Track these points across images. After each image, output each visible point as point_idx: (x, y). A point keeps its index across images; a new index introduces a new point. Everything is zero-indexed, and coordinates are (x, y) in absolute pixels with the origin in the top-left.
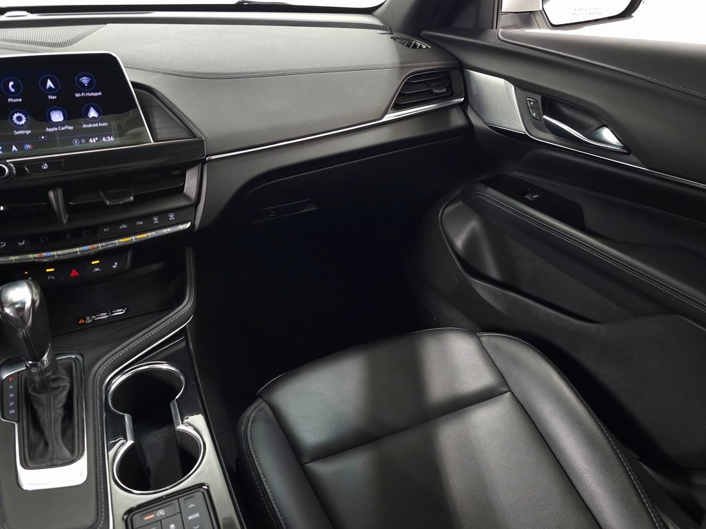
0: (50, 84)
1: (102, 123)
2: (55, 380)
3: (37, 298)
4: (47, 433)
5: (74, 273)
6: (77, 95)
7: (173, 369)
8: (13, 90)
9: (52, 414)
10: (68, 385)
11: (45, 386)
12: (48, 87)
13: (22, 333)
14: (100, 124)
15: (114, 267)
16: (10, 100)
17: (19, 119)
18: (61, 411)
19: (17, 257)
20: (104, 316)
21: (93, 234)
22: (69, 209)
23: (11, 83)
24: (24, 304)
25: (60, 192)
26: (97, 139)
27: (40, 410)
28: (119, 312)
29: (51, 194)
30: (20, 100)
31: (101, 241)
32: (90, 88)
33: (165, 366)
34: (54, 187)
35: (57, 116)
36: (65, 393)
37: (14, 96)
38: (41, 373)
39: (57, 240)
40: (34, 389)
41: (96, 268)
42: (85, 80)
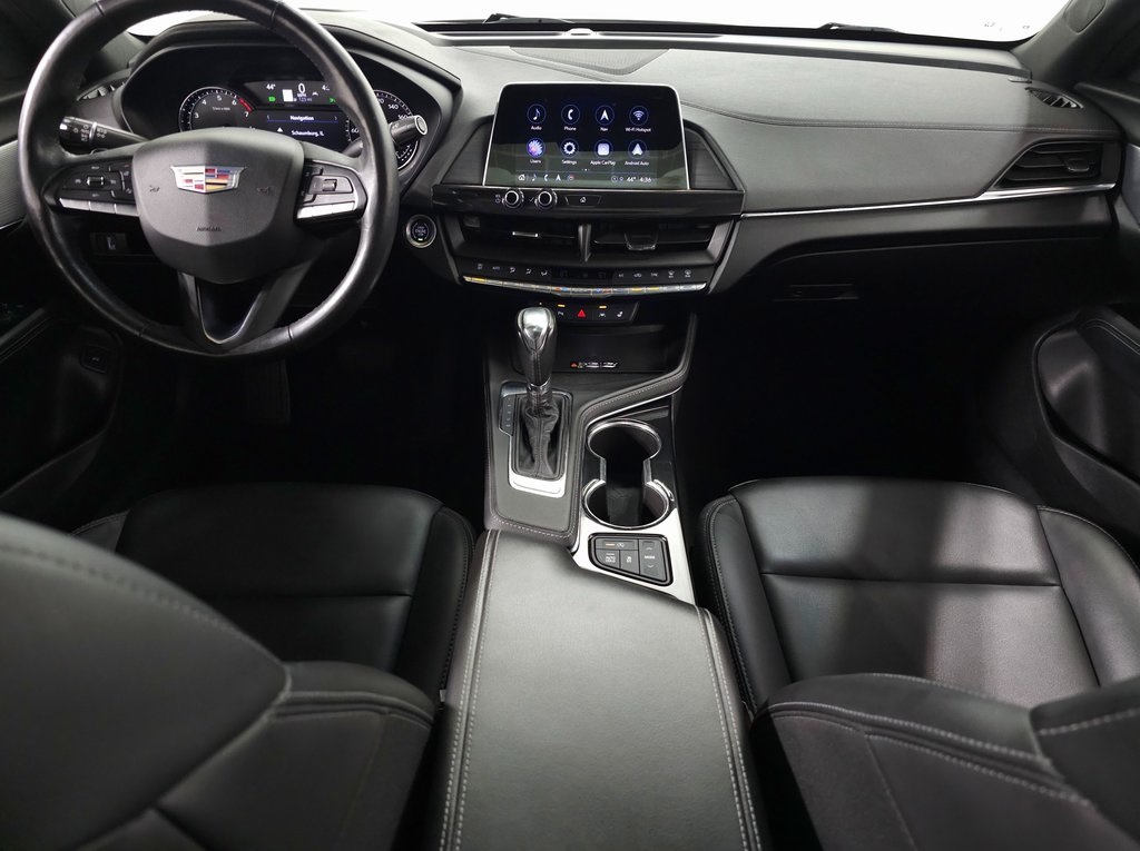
0: (605, 115)
1: (644, 161)
2: (548, 408)
3: (552, 327)
4: (535, 452)
5: (582, 314)
6: (628, 129)
7: (653, 432)
8: (570, 118)
9: (540, 437)
10: (557, 416)
11: (539, 411)
12: (603, 117)
13: (534, 356)
14: (641, 163)
15: (619, 316)
16: (566, 128)
17: (570, 148)
18: (548, 436)
19: (538, 287)
20: (595, 365)
21: (606, 277)
22: (594, 248)
23: (571, 111)
24: (541, 329)
25: (589, 227)
26: (635, 178)
27: (531, 431)
28: (610, 365)
29: (581, 229)
30: (575, 129)
31: (614, 286)
32: (641, 123)
33: (645, 427)
34: (584, 222)
35: (604, 149)
36: (554, 423)
37: (570, 124)
38: (539, 398)
39: (574, 278)
40: (529, 411)
41: (603, 313)
42: (639, 114)
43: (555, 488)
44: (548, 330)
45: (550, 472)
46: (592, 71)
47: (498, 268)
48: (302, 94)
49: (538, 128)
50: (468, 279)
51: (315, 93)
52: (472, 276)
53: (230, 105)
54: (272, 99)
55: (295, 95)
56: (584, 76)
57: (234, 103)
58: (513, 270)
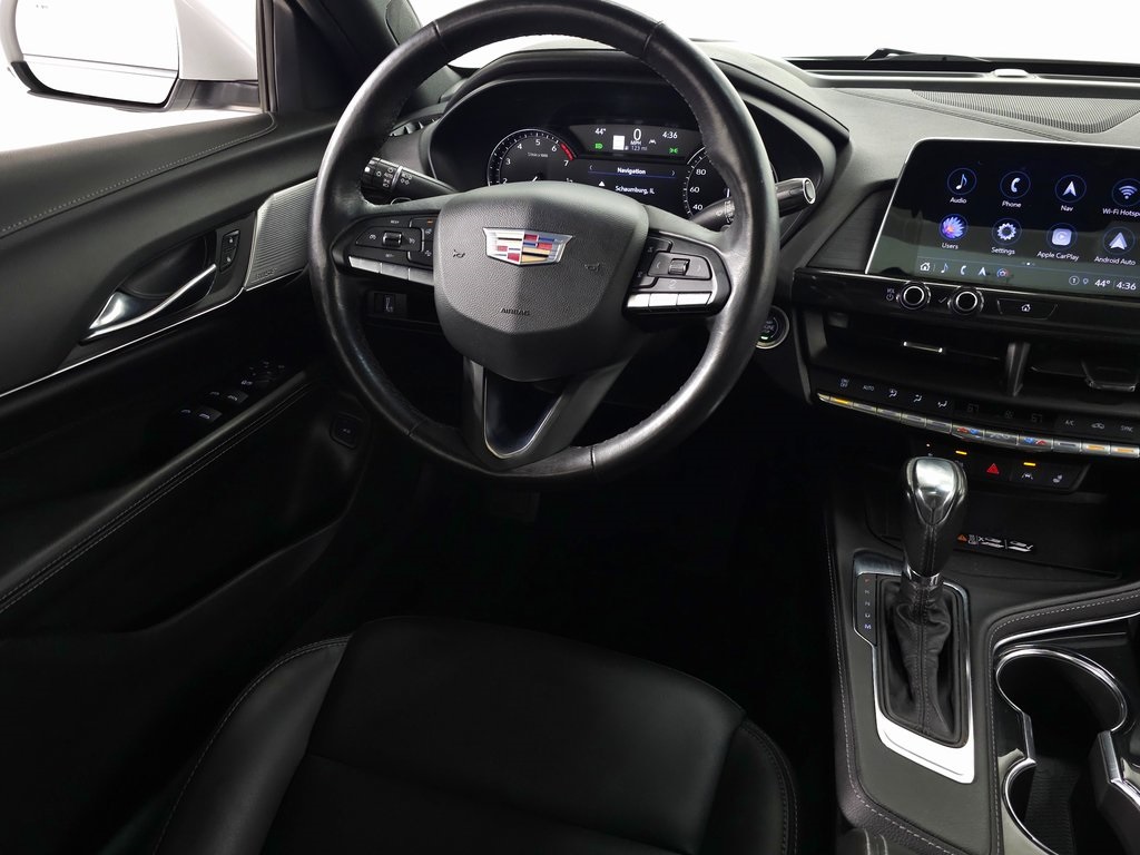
0: (1071, 188)
1: (1127, 260)
2: (935, 612)
4: (915, 684)
5: (993, 469)
6: (1106, 211)
8: (1014, 190)
9: (923, 657)
10: (948, 626)
11: (921, 615)
12: (1067, 191)
13: (931, 531)
14: (1123, 261)
15: (1056, 481)
16: (1005, 203)
17: (1007, 232)
18: (935, 659)
19: (930, 421)
20: (996, 544)
21: (1047, 423)
22: (1028, 376)
23: (1017, 180)
25: (1026, 348)
26: (1108, 282)
27: (906, 645)
28: (1020, 547)
29: (1012, 349)
30: (1019, 205)
31: (1055, 437)
32: (1130, 203)
34: (1020, 339)
35: (1062, 237)
36: (943, 637)
37: (1012, 197)
38: (923, 595)
39: (989, 415)
40: (904, 611)
41: (1028, 473)
42: (1128, 191)
43: (957, 763)
44: (957, 496)
45: (945, 728)
46: (1039, 125)
47: (871, 388)
48: (636, 141)
49: (962, 201)
50: (823, 398)
51: (652, 141)
52: (831, 394)
53: (549, 152)
54: (599, 146)
55: (627, 143)
56: (1030, 132)
57: (554, 149)
58: (893, 393)
